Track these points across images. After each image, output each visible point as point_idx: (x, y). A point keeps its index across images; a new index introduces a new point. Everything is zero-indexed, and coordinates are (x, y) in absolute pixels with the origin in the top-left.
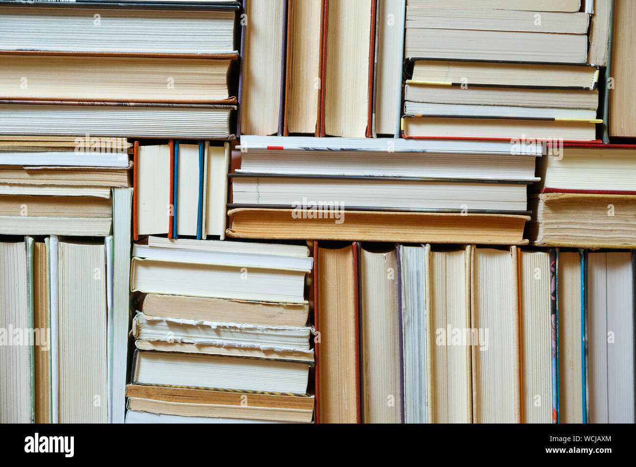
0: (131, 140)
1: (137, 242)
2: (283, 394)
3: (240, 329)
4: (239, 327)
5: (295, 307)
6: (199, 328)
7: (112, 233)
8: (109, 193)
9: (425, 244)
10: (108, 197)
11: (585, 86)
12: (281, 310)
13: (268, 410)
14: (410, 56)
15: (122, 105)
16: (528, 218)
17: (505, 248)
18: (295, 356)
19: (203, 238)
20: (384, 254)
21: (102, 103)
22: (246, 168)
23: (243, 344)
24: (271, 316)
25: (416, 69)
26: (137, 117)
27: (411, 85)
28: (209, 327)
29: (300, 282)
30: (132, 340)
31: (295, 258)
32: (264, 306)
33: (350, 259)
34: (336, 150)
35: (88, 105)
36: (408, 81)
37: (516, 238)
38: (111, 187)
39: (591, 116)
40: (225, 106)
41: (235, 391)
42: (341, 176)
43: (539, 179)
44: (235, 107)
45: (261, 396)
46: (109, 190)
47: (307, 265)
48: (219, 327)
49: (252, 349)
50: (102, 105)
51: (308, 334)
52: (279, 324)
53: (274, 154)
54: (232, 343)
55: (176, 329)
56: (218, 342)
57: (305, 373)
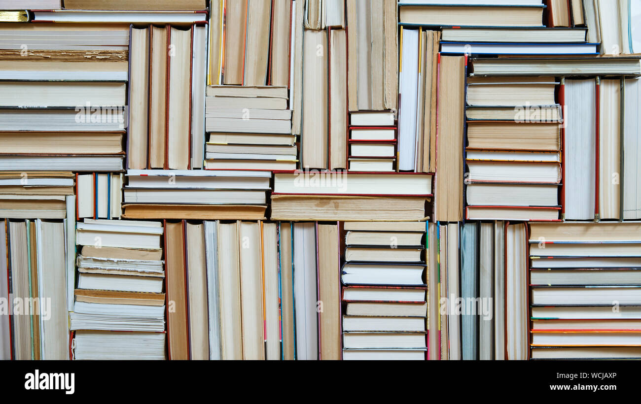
0: (74, 172)
1: (79, 221)
2: (150, 293)
3: (128, 262)
5: (155, 251)
6: (108, 262)
7: (66, 217)
8: (64, 198)
9: (217, 220)
10: (64, 200)
11: (290, 144)
12: (148, 253)
14: (207, 131)
15: (69, 156)
16: (266, 207)
17: (255, 221)
18: (156, 274)
19: (110, 219)
20: (198, 225)
22: (132, 185)
23: (130, 269)
24: (144, 256)
25: (212, 136)
26: (76, 162)
27: (208, 144)
28: (113, 261)
29: (158, 239)
30: (77, 268)
31: (155, 228)
32: (139, 251)
33: (181, 226)
35: (53, 156)
36: (207, 143)
37: (261, 216)
38: (65, 195)
39: (294, 159)
40: (120, 156)
43: (270, 188)
44: (124, 156)
45: (139, 294)
47: (161, 232)
48: (118, 261)
49: (135, 271)
50: (60, 156)
51: (161, 264)
52: (147, 260)
53: (144, 178)
54: (124, 269)
55: (97, 262)
56: (118, 268)
57: (161, 283)
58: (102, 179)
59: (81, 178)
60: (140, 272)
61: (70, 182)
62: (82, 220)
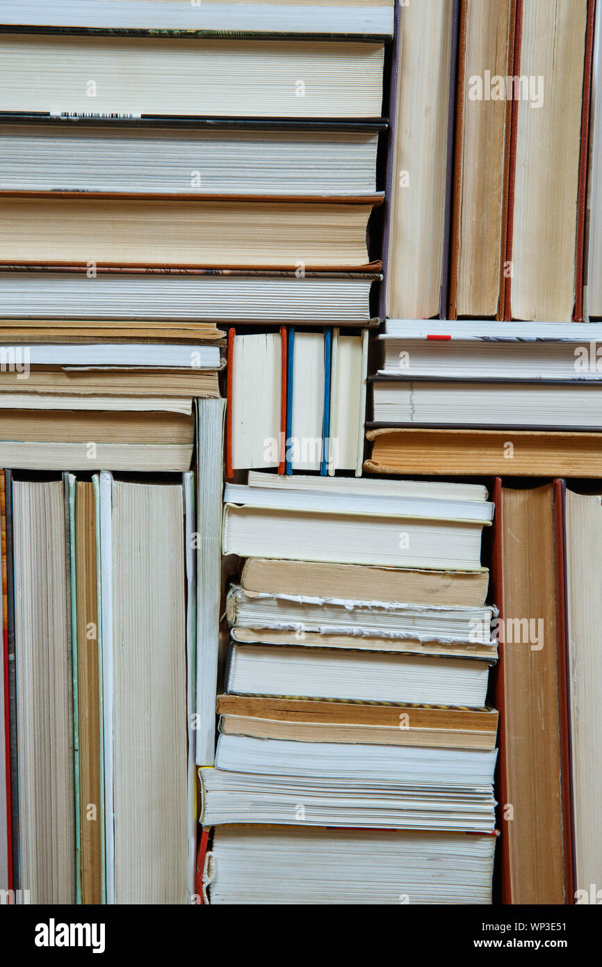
0: (222, 325)
1: (232, 481)
2: (451, 708)
3: (388, 610)
4: (387, 607)
5: (469, 575)
6: (325, 608)
7: (194, 466)
8: (190, 407)
10: (189, 413)
12: (447, 581)
13: (430, 732)
15: (211, 272)
18: (469, 650)
19: (330, 474)
20: (599, 497)
21: (182, 271)
22: (392, 368)
23: (392, 633)
24: (433, 591)
26: (232, 292)
28: (342, 607)
29: (475, 537)
30: (225, 627)
31: (468, 503)
32: (422, 576)
33: (548, 500)
34: (530, 341)
35: (161, 273)
38: (194, 398)
40: (366, 275)
41: (380, 704)
42: (536, 379)
44: (374, 276)
45: (419, 711)
46: (191, 402)
47: (484, 514)
48: (356, 607)
49: (407, 640)
50: (181, 274)
51: (487, 617)
52: (446, 603)
53: (437, 346)
54: (375, 631)
55: (292, 611)
56: (356, 630)
57: (484, 676)
58: (307, 349)
59: (243, 344)
60: (424, 644)
61: (208, 357)
62: (241, 477)
